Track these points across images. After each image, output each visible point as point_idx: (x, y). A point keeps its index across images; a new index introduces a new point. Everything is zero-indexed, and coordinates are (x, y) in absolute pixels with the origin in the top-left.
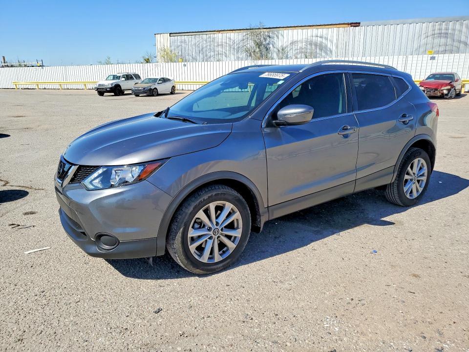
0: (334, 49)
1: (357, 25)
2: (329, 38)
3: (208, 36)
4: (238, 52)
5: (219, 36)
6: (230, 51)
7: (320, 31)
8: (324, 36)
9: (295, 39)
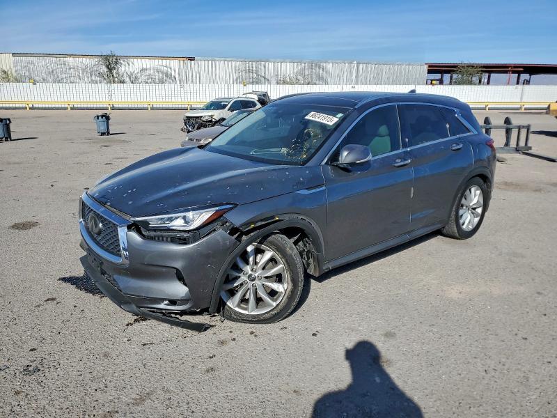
0: (177, 76)
1: (192, 59)
2: (173, 68)
3: (58, 59)
4: (91, 75)
5: (71, 60)
6: (83, 74)
7: (165, 62)
8: (168, 65)
9: (145, 66)
